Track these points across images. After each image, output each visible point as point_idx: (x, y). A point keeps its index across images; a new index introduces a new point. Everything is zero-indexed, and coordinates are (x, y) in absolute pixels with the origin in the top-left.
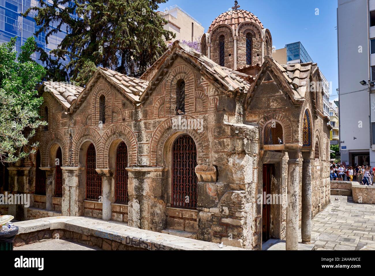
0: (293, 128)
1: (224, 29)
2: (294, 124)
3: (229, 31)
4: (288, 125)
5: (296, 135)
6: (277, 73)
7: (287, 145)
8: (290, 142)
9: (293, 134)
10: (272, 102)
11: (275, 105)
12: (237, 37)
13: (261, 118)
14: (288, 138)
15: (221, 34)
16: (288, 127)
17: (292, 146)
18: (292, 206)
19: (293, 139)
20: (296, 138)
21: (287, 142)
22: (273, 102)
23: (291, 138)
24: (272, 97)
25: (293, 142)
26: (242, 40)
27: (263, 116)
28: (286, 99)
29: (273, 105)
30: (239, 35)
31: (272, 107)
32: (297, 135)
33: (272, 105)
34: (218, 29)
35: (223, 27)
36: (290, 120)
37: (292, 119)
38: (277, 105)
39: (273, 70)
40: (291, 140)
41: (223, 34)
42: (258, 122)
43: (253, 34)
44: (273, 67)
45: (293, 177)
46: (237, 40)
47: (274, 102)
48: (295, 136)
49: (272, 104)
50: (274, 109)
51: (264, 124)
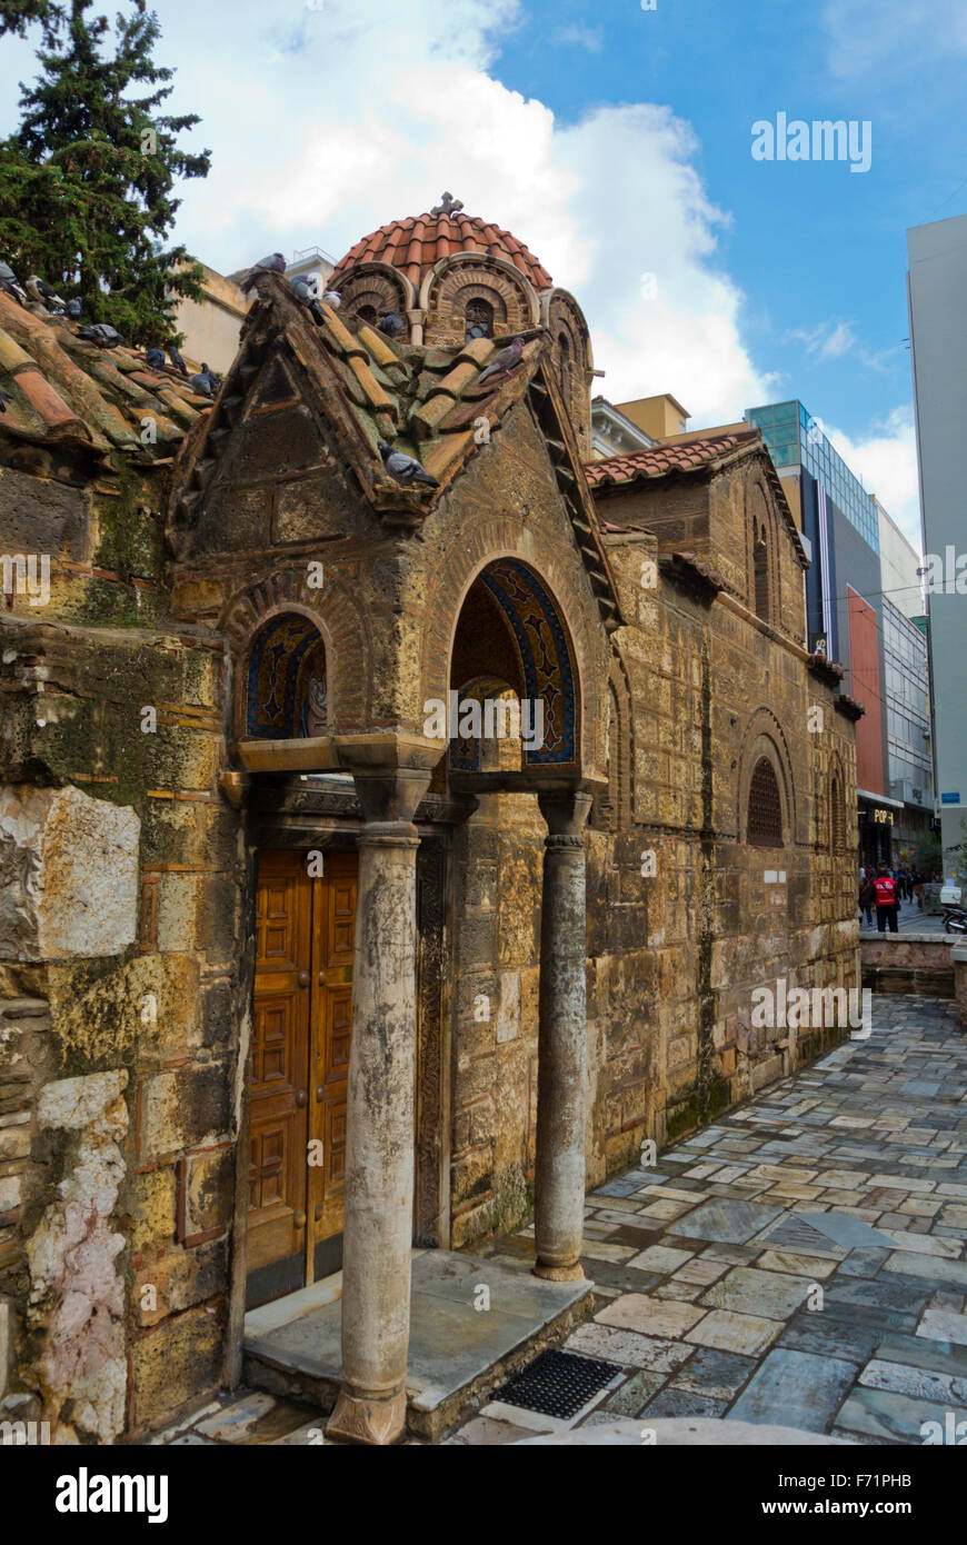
0: (370, 647)
1: (376, 284)
2: (379, 623)
3: (391, 290)
4: (353, 632)
5: (383, 684)
6: (307, 358)
7: (345, 740)
8: (357, 727)
9: (371, 678)
10: (285, 510)
11: (297, 523)
12: (423, 314)
13: (237, 598)
14: (348, 702)
15: (363, 302)
16: (353, 641)
17: (367, 747)
18: (367, 1091)
19: (369, 706)
20: (387, 701)
21: (347, 726)
22: (291, 508)
23: (360, 700)
24: (289, 481)
25: (370, 725)
26: (448, 326)
27: (244, 585)
28: (349, 491)
29: (290, 523)
30: (434, 307)
31: (284, 537)
32: (390, 685)
33: (285, 526)
34: (350, 283)
35: (372, 274)
36: (358, 602)
37: (368, 598)
38: (310, 522)
39: (293, 343)
40: (364, 712)
41: (371, 303)
42: (224, 619)
43: (495, 305)
44: (292, 325)
45: (375, 924)
46: (425, 327)
47: (293, 510)
48: (381, 690)
49: (285, 517)
50: (294, 543)
51: (247, 626)
